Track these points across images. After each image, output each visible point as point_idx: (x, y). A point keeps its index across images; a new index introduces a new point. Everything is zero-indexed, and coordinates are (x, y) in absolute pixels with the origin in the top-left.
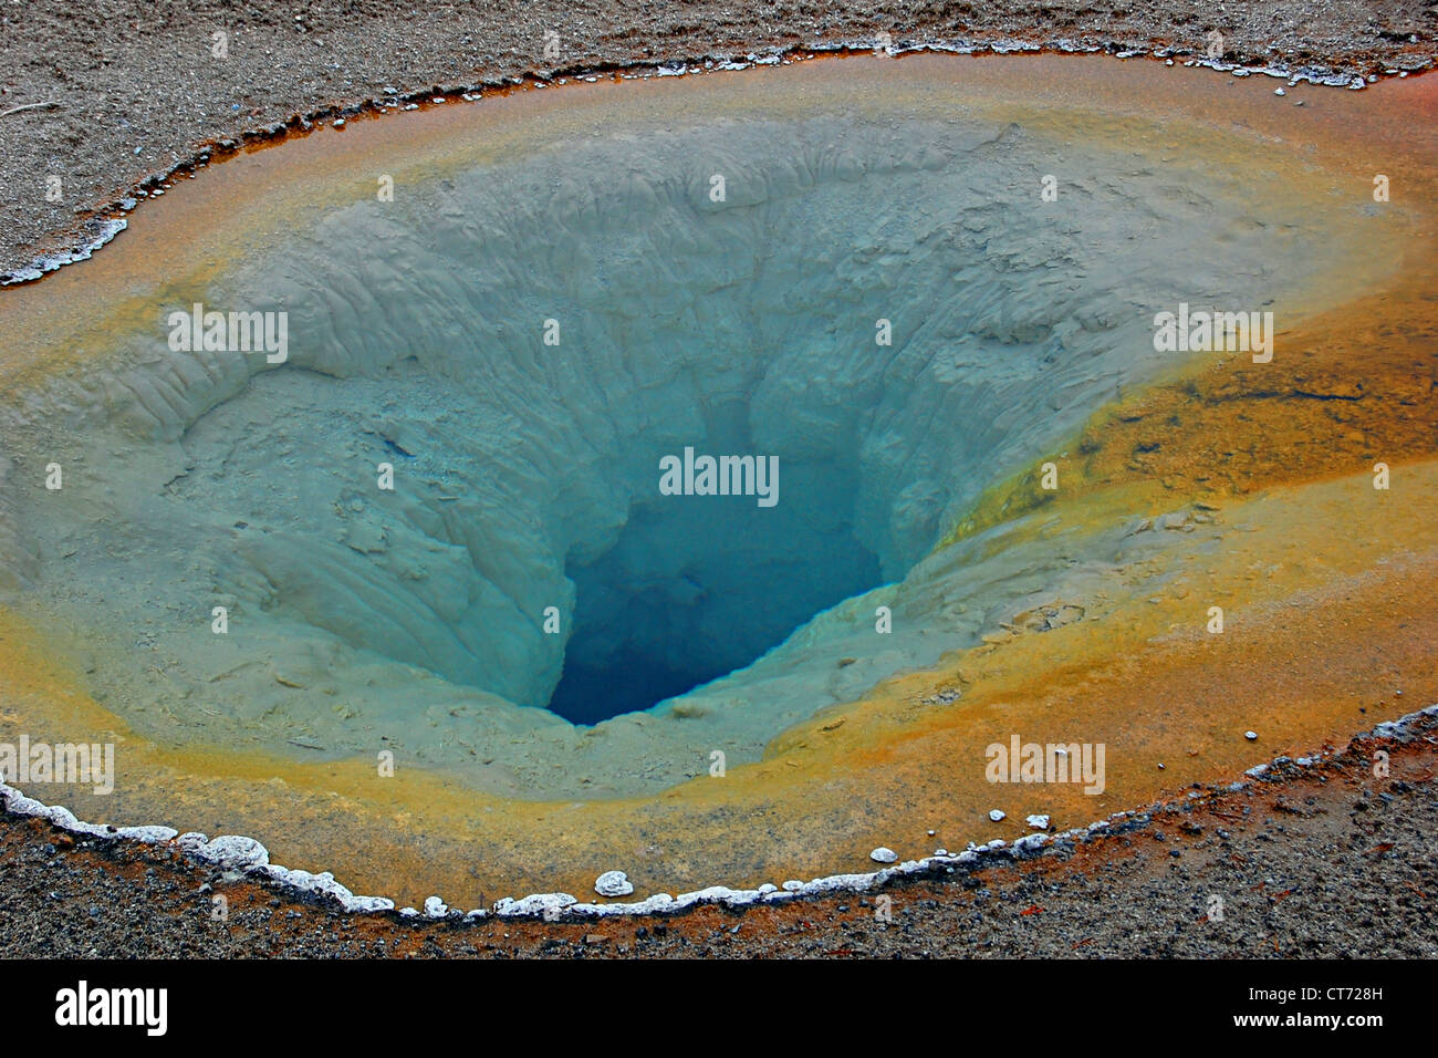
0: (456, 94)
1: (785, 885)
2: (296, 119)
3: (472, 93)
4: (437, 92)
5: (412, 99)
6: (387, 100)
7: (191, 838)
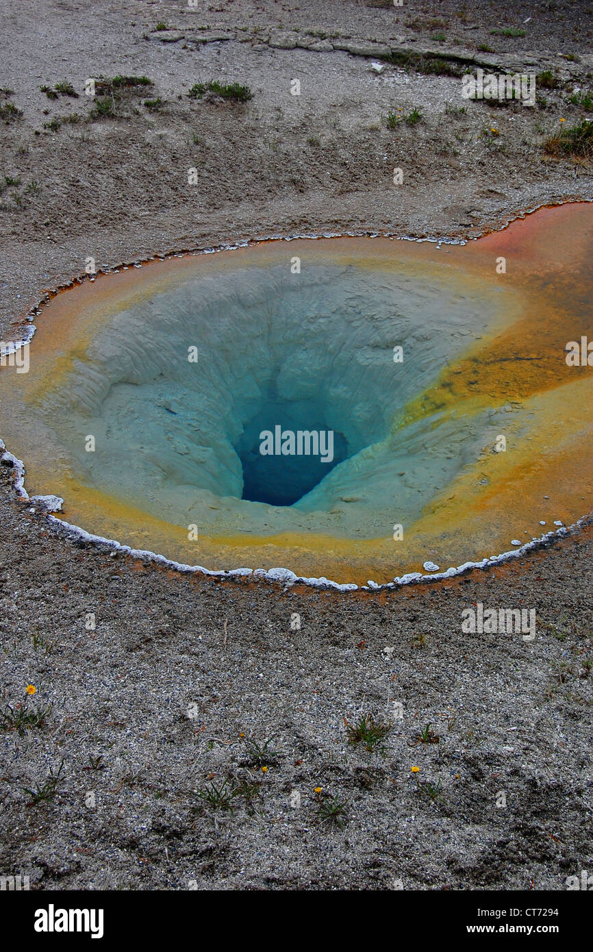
0: (132, 265)
1: (491, 558)
2: (76, 280)
3: (137, 264)
4: (124, 265)
5: (116, 268)
6: (106, 270)
7: (260, 571)
